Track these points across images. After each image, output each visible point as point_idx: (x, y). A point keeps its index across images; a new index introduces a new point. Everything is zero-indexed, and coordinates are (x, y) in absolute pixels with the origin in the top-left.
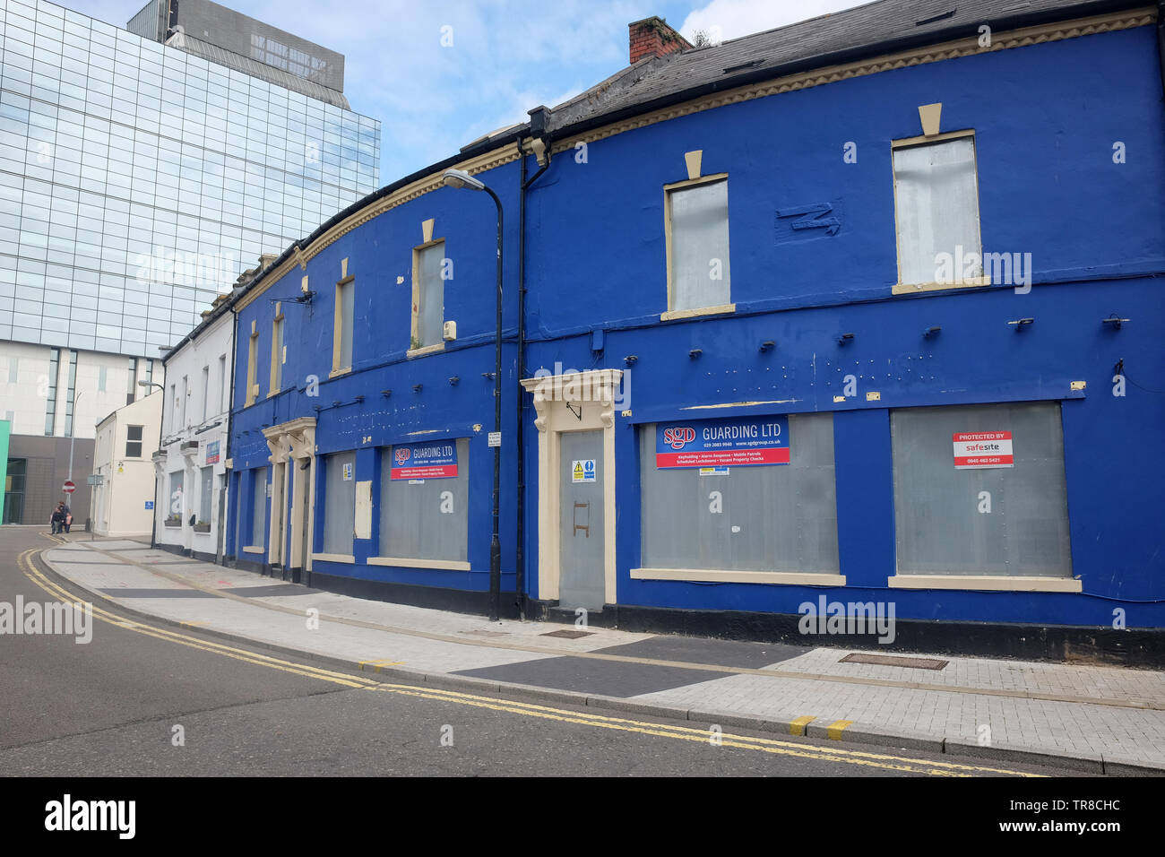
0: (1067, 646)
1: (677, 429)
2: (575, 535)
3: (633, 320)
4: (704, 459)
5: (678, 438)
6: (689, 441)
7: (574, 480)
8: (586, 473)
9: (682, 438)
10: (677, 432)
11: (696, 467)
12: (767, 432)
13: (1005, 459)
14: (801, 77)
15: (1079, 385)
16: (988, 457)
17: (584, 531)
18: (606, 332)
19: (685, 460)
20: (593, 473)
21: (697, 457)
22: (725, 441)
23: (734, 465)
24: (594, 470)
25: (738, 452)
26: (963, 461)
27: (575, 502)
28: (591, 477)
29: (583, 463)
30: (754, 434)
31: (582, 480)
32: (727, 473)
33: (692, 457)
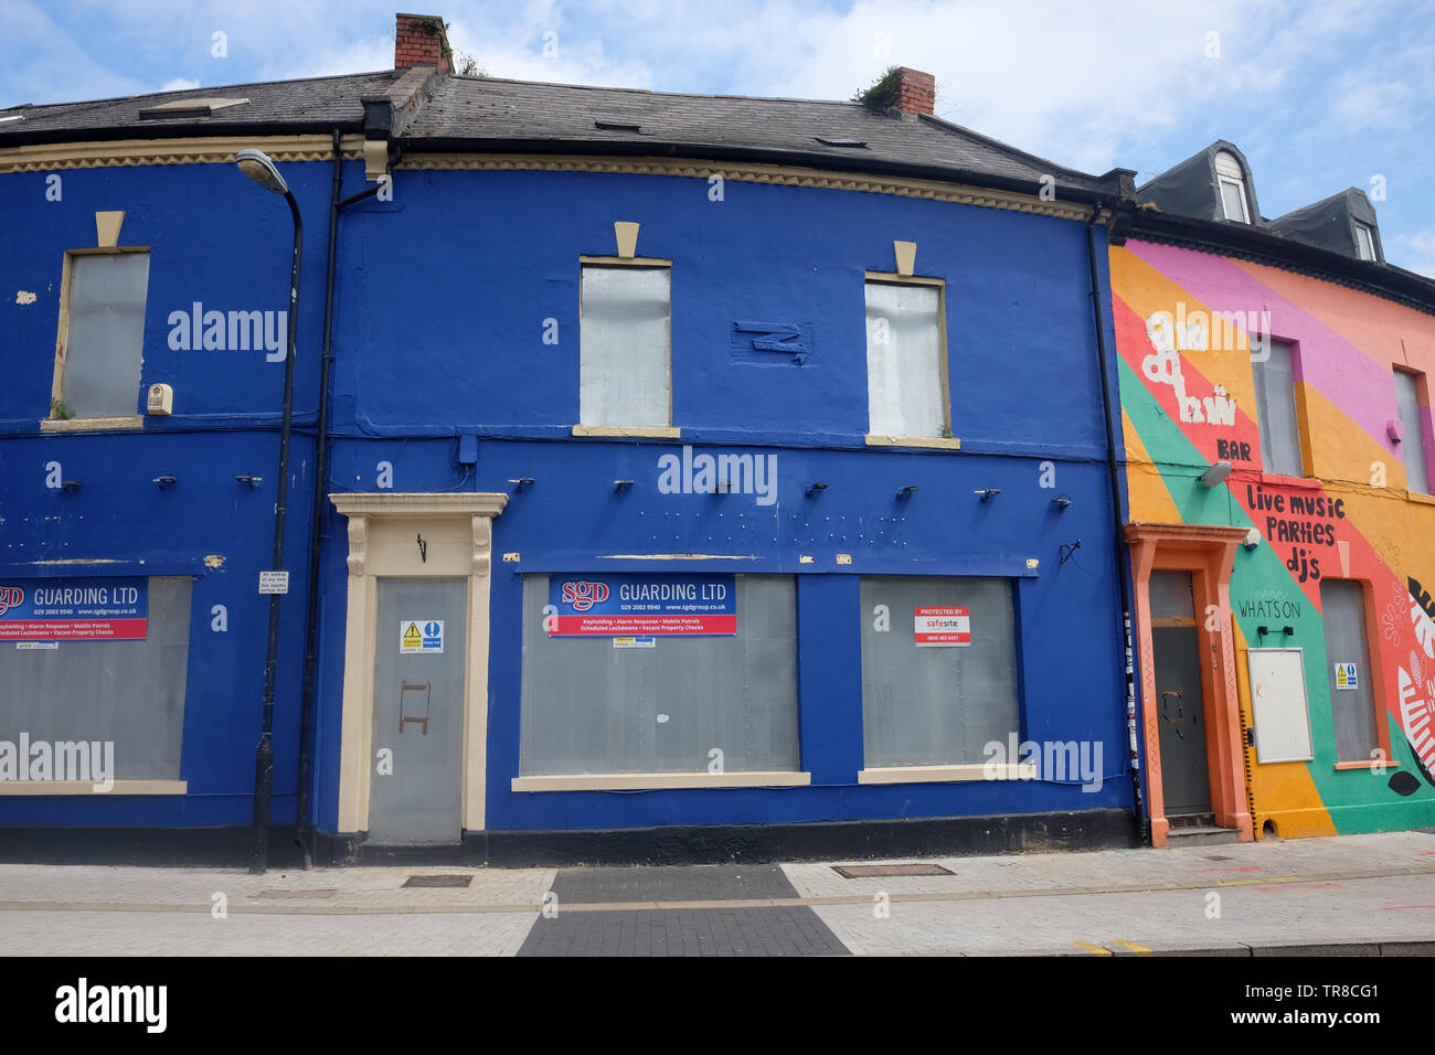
0: (1024, 835)
1: (582, 583)
2: (401, 731)
3: (524, 428)
4: (621, 625)
5: (583, 595)
6: (599, 600)
7: (403, 649)
8: (425, 640)
9: (590, 596)
10: (582, 588)
11: (609, 636)
12: (708, 594)
13: (963, 637)
14: (773, 170)
15: (1033, 563)
16: (948, 635)
17: (420, 725)
18: (483, 439)
19: (593, 625)
20: (439, 639)
21: (610, 622)
22: (650, 602)
23: (661, 635)
24: (441, 635)
25: (669, 618)
26: (923, 637)
27: (404, 682)
28: (434, 646)
29: (421, 625)
30: (691, 596)
31: (420, 649)
32: (653, 644)
33: (603, 622)
